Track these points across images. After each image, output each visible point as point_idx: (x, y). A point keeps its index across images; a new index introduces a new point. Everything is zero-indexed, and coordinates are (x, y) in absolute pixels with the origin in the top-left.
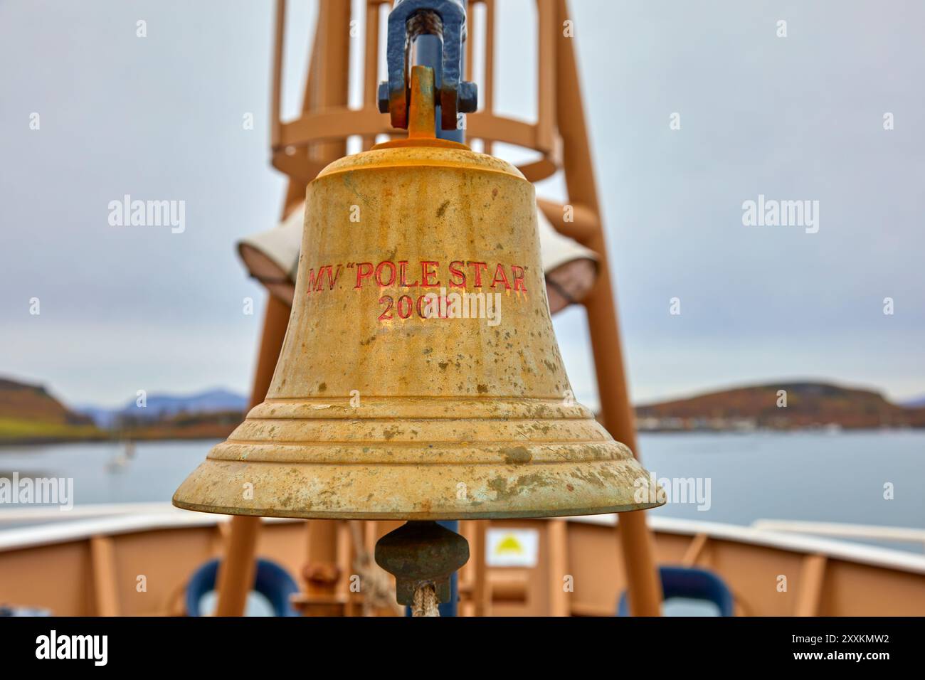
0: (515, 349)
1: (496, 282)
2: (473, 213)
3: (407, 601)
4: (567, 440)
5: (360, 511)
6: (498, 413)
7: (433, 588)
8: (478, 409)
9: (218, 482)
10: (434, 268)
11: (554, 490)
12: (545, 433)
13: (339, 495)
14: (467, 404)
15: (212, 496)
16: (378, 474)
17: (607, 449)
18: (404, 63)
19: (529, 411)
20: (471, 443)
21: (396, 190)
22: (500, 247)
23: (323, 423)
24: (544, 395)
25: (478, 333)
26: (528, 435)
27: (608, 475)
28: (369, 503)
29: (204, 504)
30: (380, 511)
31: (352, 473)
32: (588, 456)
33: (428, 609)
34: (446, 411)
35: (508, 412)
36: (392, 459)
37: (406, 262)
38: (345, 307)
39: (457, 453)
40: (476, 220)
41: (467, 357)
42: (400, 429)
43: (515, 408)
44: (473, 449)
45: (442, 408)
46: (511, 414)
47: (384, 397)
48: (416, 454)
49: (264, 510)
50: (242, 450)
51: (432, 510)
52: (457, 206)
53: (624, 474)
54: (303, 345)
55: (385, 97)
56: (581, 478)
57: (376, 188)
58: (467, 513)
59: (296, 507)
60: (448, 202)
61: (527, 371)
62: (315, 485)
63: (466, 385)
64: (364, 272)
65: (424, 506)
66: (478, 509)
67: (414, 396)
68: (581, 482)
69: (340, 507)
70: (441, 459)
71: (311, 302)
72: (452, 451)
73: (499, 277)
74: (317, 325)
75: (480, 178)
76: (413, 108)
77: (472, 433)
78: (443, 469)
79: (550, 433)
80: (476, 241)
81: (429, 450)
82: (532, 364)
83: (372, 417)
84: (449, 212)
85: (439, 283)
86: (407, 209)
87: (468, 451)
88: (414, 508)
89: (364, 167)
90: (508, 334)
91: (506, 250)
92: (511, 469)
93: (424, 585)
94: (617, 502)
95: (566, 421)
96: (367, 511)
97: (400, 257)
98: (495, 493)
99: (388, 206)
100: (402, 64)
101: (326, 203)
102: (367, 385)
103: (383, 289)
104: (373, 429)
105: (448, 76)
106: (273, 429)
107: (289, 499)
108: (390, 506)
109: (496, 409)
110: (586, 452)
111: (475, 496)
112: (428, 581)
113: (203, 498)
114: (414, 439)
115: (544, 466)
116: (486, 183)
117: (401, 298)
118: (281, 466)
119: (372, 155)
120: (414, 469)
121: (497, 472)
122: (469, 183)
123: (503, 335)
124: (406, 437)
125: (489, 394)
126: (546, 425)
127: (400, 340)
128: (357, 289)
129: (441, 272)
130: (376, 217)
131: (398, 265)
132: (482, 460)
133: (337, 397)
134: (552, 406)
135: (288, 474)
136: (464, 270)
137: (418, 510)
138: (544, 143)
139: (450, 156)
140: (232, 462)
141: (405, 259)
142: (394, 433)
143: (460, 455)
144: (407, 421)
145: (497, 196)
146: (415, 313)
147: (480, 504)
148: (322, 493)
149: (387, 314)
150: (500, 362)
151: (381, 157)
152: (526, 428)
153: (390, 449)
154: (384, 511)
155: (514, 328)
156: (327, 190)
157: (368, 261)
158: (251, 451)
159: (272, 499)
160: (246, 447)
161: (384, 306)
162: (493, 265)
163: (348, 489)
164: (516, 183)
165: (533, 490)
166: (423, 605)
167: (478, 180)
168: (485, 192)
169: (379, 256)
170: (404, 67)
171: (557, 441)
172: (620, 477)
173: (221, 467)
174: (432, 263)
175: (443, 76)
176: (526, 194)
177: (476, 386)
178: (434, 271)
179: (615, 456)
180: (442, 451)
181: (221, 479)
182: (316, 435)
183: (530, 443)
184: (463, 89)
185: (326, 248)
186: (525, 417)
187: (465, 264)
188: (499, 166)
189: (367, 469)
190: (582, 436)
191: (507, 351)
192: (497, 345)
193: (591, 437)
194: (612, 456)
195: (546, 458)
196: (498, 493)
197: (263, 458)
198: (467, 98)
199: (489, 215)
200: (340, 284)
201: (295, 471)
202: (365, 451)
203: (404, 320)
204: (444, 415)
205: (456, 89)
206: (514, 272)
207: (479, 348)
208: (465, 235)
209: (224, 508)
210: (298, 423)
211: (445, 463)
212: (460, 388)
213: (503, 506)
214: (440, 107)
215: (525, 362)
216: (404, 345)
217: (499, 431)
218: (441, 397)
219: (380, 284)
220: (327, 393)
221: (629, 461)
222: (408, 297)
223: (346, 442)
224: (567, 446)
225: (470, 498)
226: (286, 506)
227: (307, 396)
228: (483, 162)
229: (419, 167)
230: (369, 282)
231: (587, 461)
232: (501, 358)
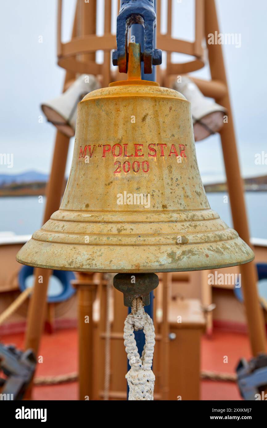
0: (181, 187)
1: (171, 154)
2: (159, 119)
3: (129, 305)
4: (206, 231)
5: (106, 268)
6: (172, 219)
7: (141, 298)
8: (162, 217)
9: (38, 252)
10: (141, 147)
11: (199, 257)
12: (195, 228)
13: (96, 261)
14: (157, 215)
15: (35, 259)
16: (115, 250)
17: (225, 234)
18: (125, 42)
19: (187, 217)
20: (159, 234)
21: (122, 108)
22: (173, 135)
23: (88, 224)
24: (195, 208)
25: (162, 179)
26: (186, 230)
27: (225, 248)
28: (110, 265)
29: (32, 262)
30: (115, 269)
31: (102, 250)
32: (216, 239)
33: (139, 309)
34: (147, 218)
35: (177, 218)
36: (121, 243)
37: (127, 144)
38: (97, 166)
39: (152, 240)
40: (161, 123)
41: (157, 191)
42: (125, 227)
43: (180, 216)
44: (160, 238)
45: (145, 217)
46: (178, 219)
47: (117, 211)
48: (133, 240)
49: (60, 267)
50: (49, 236)
51: (141, 268)
52: (152, 116)
53: (233, 247)
54: (77, 184)
55: (116, 58)
56: (212, 251)
57: (112, 107)
58: (157, 269)
59: (76, 266)
60: (148, 114)
61: (186, 197)
62: (84, 255)
63: (157, 205)
64: (107, 149)
65: (136, 266)
66: (162, 267)
67: (131, 211)
68: (212, 253)
69: (96, 266)
70: (144, 243)
71: (81, 163)
72: (150, 239)
73: (173, 151)
74: (84, 175)
75: (163, 101)
76: (129, 64)
77: (160, 230)
78: (145, 248)
79: (197, 228)
80: (161, 133)
81: (139, 238)
82: (189, 193)
83: (111, 221)
84: (148, 119)
85: (143, 154)
86: (127, 118)
87: (158, 238)
88: (132, 267)
89: (106, 97)
90: (177, 179)
91: (176, 137)
92: (179, 247)
93: (137, 297)
94: (230, 262)
95: (205, 221)
96: (109, 269)
97: (124, 142)
98: (171, 259)
99: (118, 116)
100: (124, 42)
101: (88, 114)
102: (109, 205)
103: (116, 158)
104: (112, 228)
105: (147, 48)
106: (64, 226)
107: (72, 262)
108: (120, 266)
109: (171, 217)
110: (215, 237)
111: (161, 261)
112: (139, 295)
113: (31, 260)
114: (132, 233)
115: (194, 245)
116: (166, 104)
117: (125, 162)
118: (69, 245)
119: (110, 90)
120: (131, 248)
121: (171, 249)
122: (158, 104)
123: (175, 179)
124: (128, 232)
125: (168, 209)
126: (196, 224)
127: (125, 183)
128: (103, 157)
129: (144, 150)
130: (112, 122)
131: (123, 146)
132: (164, 243)
133: (94, 211)
134: (198, 213)
135: (72, 249)
136: (155, 148)
137: (134, 268)
138: (198, 52)
139: (148, 91)
140: (44, 242)
141: (126, 143)
142: (122, 230)
143: (154, 241)
144: (128, 224)
145: (172, 110)
146: (132, 170)
147: (163, 265)
148: (88, 260)
149: (118, 170)
150: (173, 193)
151: (114, 91)
152: (186, 226)
153: (120, 238)
154: (118, 269)
155: (180, 176)
156: (88, 107)
157: (108, 144)
158: (54, 237)
159: (64, 262)
160: (51, 235)
161: (117, 166)
162: (170, 145)
163: (100, 258)
164: (181, 103)
165: (189, 257)
166: (137, 307)
167: (162, 103)
168: (166, 108)
169: (114, 141)
170: (125, 44)
171: (201, 232)
172: (232, 249)
173: (39, 244)
174: (140, 145)
175: (145, 48)
176: (186, 108)
177: (162, 205)
178: (141, 149)
179: (229, 238)
180: (145, 239)
181: (39, 251)
182: (85, 230)
183: (188, 233)
184: (155, 54)
185: (88, 136)
186: (185, 220)
187: (156, 145)
188: (173, 94)
189: (109, 248)
190: (213, 229)
191: (177, 188)
192: (172, 185)
193: (218, 229)
194: (228, 238)
195: (195, 241)
196: (172, 259)
197: (59, 241)
198: (157, 58)
199: (168, 120)
200: (95, 155)
201: (75, 248)
202: (108, 238)
203: (126, 173)
204: (146, 221)
205: (151, 54)
206: (180, 148)
207: (163, 186)
208: (155, 130)
209: (41, 265)
210: (75, 224)
211: (147, 245)
212: (154, 207)
213: (174, 266)
214: (143, 62)
215: (185, 192)
216: (126, 186)
217: (173, 228)
218: (144, 211)
219: (114, 155)
220: (89, 209)
221: (236, 240)
222: (128, 162)
223: (99, 234)
224: (205, 235)
225: (159, 262)
226: (71, 265)
227: (80, 210)
228: (165, 93)
229: (133, 97)
230: (109, 155)
231: (215, 241)
232: (173, 191)
